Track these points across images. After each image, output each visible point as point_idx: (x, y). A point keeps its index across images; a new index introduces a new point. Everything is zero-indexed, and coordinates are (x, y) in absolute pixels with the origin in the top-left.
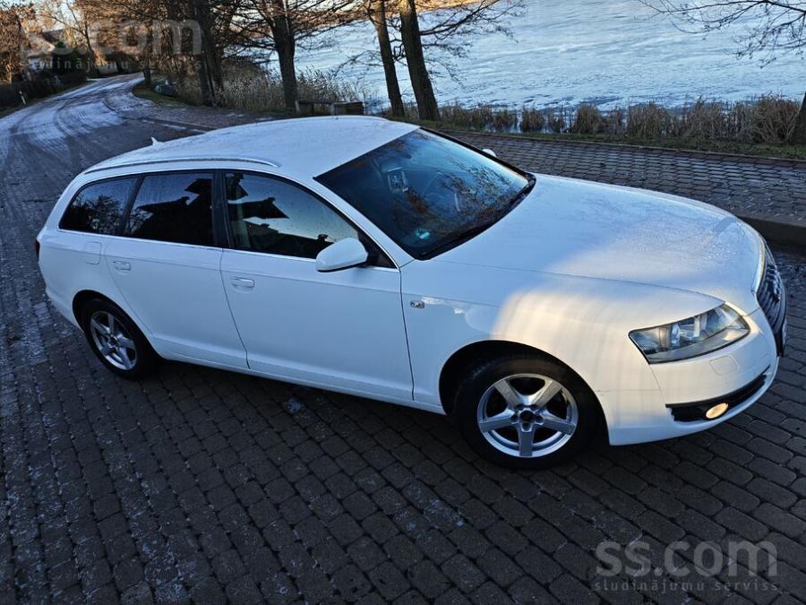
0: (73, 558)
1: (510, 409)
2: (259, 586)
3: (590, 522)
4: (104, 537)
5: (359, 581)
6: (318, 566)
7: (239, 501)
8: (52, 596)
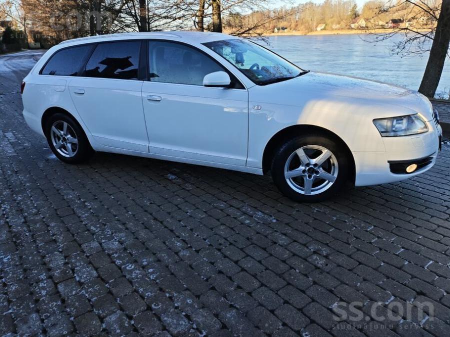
0: (49, 231)
1: (302, 166)
2: (164, 243)
3: (346, 222)
4: (66, 223)
5: (222, 241)
6: (198, 235)
7: (146, 211)
8: (38, 245)
